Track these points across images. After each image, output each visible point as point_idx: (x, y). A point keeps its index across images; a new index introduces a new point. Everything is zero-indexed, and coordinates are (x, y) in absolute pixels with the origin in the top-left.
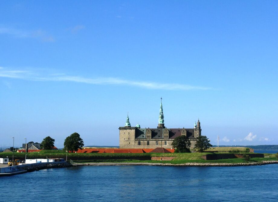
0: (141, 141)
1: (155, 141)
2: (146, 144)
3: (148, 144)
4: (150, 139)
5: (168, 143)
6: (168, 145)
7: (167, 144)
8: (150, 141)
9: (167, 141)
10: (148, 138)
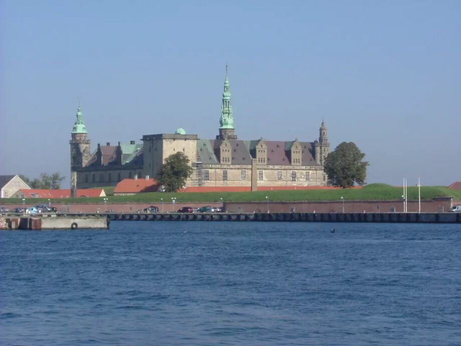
0: (210, 171)
1: (240, 171)
2: (221, 177)
3: (225, 177)
4: (229, 165)
5: (266, 177)
6: (266, 180)
7: (264, 178)
8: (229, 171)
9: (264, 171)
10: (225, 163)
